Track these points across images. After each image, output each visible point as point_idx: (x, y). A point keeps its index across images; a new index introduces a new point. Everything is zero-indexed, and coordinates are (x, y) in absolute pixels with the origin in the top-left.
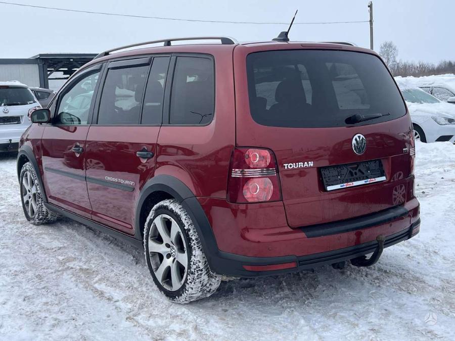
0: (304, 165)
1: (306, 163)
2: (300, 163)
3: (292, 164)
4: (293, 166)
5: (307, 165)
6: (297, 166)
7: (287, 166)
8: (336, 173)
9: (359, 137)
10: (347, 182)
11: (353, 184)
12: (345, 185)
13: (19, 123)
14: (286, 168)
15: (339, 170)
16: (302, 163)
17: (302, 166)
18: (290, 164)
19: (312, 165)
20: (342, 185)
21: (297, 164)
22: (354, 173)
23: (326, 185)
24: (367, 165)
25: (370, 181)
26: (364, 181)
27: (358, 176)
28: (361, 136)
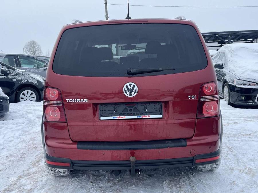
0: (80, 101)
1: (82, 100)
2: (77, 100)
3: (72, 100)
4: (73, 100)
5: (83, 101)
6: (76, 101)
7: (69, 100)
8: (112, 108)
9: (130, 85)
10: (120, 115)
12: (117, 117)
14: (68, 102)
15: (116, 106)
16: (79, 100)
17: (79, 101)
18: (70, 100)
19: (87, 101)
20: (115, 117)
21: (76, 100)
22: (131, 108)
23: (101, 116)
24: (145, 105)
25: (143, 117)
26: (137, 116)
27: (132, 112)
28: (133, 84)
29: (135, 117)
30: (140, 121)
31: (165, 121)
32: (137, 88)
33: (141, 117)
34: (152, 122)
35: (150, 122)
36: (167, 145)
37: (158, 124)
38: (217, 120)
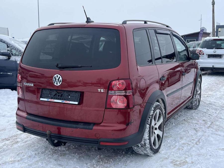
4: (26, 84)
5: (31, 85)
8: (48, 93)
10: (52, 98)
11: (54, 100)
12: (50, 100)
13: (221, 58)
15: (51, 92)
17: (29, 85)
19: (33, 85)
20: (48, 99)
22: (58, 95)
23: (41, 97)
24: (69, 93)
25: (65, 102)
26: (61, 101)
27: (60, 97)
28: (59, 76)
29: (60, 101)
30: (64, 105)
31: (80, 107)
32: (61, 79)
33: (64, 102)
34: (71, 106)
35: (70, 107)
36: (78, 126)
37: (75, 109)
38: (129, 111)
